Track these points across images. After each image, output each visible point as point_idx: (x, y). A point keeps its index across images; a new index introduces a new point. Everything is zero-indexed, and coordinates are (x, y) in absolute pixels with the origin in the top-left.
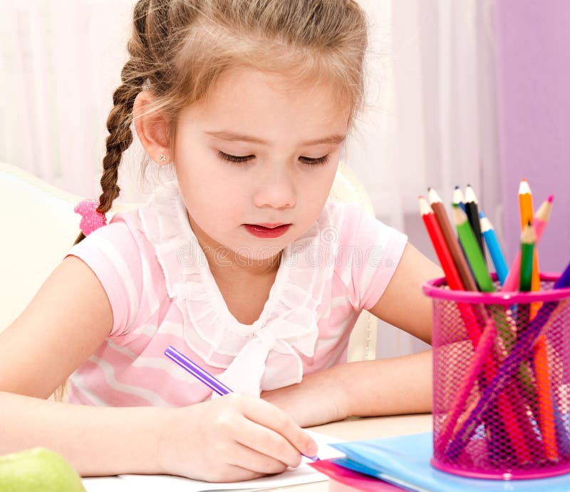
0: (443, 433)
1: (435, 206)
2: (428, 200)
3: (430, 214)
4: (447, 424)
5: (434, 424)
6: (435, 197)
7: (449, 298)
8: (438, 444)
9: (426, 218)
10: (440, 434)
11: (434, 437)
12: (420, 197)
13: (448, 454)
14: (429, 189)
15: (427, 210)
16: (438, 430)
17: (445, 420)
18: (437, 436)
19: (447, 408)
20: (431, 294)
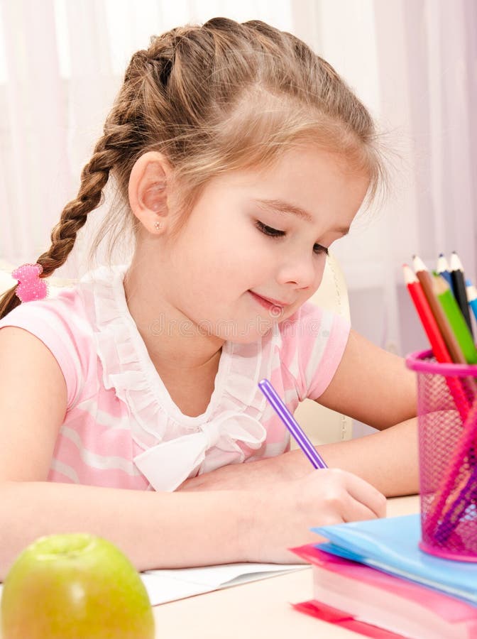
0: (432, 515)
1: (420, 275)
2: (412, 268)
3: (415, 283)
4: (435, 504)
5: (422, 505)
6: (420, 266)
7: (435, 371)
8: (426, 527)
9: (411, 287)
10: (428, 515)
11: (422, 518)
12: (405, 265)
13: (436, 537)
14: (414, 257)
15: (412, 279)
16: (425, 512)
17: (434, 501)
18: (425, 518)
19: (436, 487)
20: (415, 368)
